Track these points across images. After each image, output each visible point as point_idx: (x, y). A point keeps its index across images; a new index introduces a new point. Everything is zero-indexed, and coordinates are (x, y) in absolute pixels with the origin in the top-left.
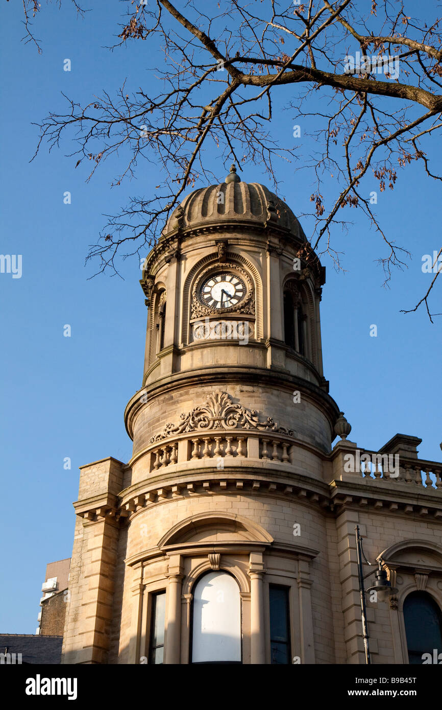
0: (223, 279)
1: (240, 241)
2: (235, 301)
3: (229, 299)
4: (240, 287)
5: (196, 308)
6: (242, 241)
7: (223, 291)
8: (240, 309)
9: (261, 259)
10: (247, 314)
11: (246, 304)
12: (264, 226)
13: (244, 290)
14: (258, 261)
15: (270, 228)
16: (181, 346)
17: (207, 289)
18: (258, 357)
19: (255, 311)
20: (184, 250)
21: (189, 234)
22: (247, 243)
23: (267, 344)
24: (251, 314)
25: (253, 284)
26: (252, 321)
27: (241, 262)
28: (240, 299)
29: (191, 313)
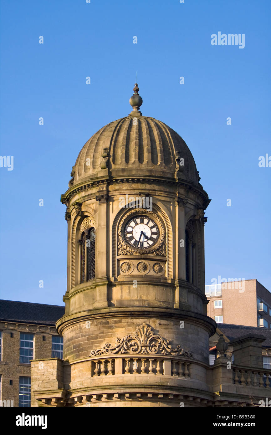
0: (142, 222)
1: (157, 192)
2: (151, 242)
3: (146, 240)
4: (154, 230)
5: (122, 246)
6: (158, 192)
7: (142, 233)
8: (155, 251)
9: (171, 207)
10: (160, 255)
11: (160, 247)
12: (176, 180)
13: (158, 233)
14: (169, 209)
15: (180, 183)
16: (112, 279)
17: (129, 229)
18: (169, 294)
19: (166, 252)
20: (111, 192)
21: (117, 181)
22: (162, 194)
23: (176, 283)
24: (163, 256)
25: (165, 229)
26: (165, 261)
27: (157, 210)
28: (155, 241)
29: (118, 249)
